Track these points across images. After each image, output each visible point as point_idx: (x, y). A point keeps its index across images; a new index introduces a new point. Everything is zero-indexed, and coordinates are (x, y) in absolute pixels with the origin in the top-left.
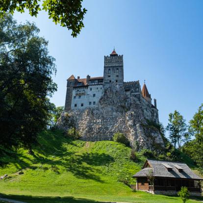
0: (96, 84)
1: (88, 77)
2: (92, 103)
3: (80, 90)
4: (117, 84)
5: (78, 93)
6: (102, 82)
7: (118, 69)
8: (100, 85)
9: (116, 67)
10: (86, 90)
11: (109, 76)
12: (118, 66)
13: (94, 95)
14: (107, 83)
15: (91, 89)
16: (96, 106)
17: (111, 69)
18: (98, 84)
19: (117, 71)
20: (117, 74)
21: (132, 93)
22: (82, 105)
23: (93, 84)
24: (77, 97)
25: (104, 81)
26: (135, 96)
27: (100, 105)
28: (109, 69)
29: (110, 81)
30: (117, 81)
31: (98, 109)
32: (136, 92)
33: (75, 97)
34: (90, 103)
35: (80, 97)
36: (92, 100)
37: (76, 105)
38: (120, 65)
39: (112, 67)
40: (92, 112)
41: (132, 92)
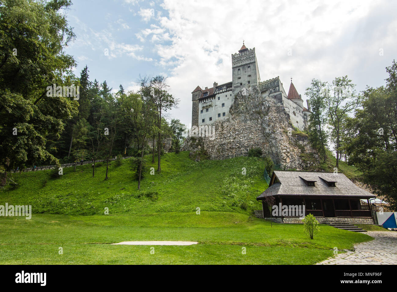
0: (224, 90)
1: (215, 84)
2: (222, 115)
3: (207, 101)
4: (249, 87)
5: (205, 105)
6: (231, 87)
7: (249, 67)
8: (229, 91)
9: (247, 64)
10: (213, 100)
11: (240, 78)
12: (249, 64)
13: (223, 105)
14: (237, 87)
15: (219, 98)
16: (226, 118)
17: (241, 68)
18: (227, 91)
19: (249, 69)
20: (249, 74)
21: (271, 95)
22: (211, 119)
23: (221, 91)
24: (205, 110)
25: (233, 86)
26: (275, 97)
27: (231, 116)
28: (239, 69)
29: (241, 84)
30: (249, 82)
31: (228, 120)
32: (275, 92)
33: (202, 111)
34: (219, 115)
35: (207, 110)
36: (221, 110)
37: (203, 121)
38: (252, 61)
39: (242, 66)
40: (222, 125)
41: (271, 93)
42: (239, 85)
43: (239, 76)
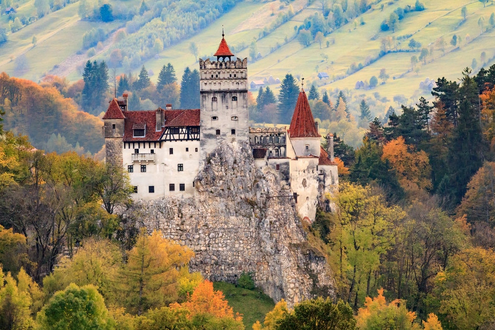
0: (182, 137)
2: (177, 187)
3: (142, 150)
4: (233, 140)
5: (140, 158)
6: (198, 132)
7: (235, 99)
8: (192, 140)
9: (231, 92)
10: (157, 150)
11: (215, 118)
12: (235, 92)
13: (180, 167)
14: (209, 136)
15: (171, 151)
16: (186, 195)
17: (218, 97)
18: (188, 139)
19: (234, 102)
20: (234, 113)
21: (270, 161)
22: (151, 189)
23: (176, 136)
24: (137, 168)
25: (203, 132)
26: (278, 167)
27: (196, 193)
28: (214, 99)
29: (218, 132)
30: (233, 132)
31: (192, 204)
32: (278, 157)
33: (130, 168)
34: (172, 187)
35: (144, 168)
36: (178, 178)
38: (241, 87)
39: (219, 92)
40: (180, 211)
42: (214, 132)
43: (214, 114)
